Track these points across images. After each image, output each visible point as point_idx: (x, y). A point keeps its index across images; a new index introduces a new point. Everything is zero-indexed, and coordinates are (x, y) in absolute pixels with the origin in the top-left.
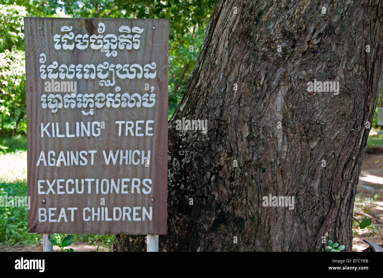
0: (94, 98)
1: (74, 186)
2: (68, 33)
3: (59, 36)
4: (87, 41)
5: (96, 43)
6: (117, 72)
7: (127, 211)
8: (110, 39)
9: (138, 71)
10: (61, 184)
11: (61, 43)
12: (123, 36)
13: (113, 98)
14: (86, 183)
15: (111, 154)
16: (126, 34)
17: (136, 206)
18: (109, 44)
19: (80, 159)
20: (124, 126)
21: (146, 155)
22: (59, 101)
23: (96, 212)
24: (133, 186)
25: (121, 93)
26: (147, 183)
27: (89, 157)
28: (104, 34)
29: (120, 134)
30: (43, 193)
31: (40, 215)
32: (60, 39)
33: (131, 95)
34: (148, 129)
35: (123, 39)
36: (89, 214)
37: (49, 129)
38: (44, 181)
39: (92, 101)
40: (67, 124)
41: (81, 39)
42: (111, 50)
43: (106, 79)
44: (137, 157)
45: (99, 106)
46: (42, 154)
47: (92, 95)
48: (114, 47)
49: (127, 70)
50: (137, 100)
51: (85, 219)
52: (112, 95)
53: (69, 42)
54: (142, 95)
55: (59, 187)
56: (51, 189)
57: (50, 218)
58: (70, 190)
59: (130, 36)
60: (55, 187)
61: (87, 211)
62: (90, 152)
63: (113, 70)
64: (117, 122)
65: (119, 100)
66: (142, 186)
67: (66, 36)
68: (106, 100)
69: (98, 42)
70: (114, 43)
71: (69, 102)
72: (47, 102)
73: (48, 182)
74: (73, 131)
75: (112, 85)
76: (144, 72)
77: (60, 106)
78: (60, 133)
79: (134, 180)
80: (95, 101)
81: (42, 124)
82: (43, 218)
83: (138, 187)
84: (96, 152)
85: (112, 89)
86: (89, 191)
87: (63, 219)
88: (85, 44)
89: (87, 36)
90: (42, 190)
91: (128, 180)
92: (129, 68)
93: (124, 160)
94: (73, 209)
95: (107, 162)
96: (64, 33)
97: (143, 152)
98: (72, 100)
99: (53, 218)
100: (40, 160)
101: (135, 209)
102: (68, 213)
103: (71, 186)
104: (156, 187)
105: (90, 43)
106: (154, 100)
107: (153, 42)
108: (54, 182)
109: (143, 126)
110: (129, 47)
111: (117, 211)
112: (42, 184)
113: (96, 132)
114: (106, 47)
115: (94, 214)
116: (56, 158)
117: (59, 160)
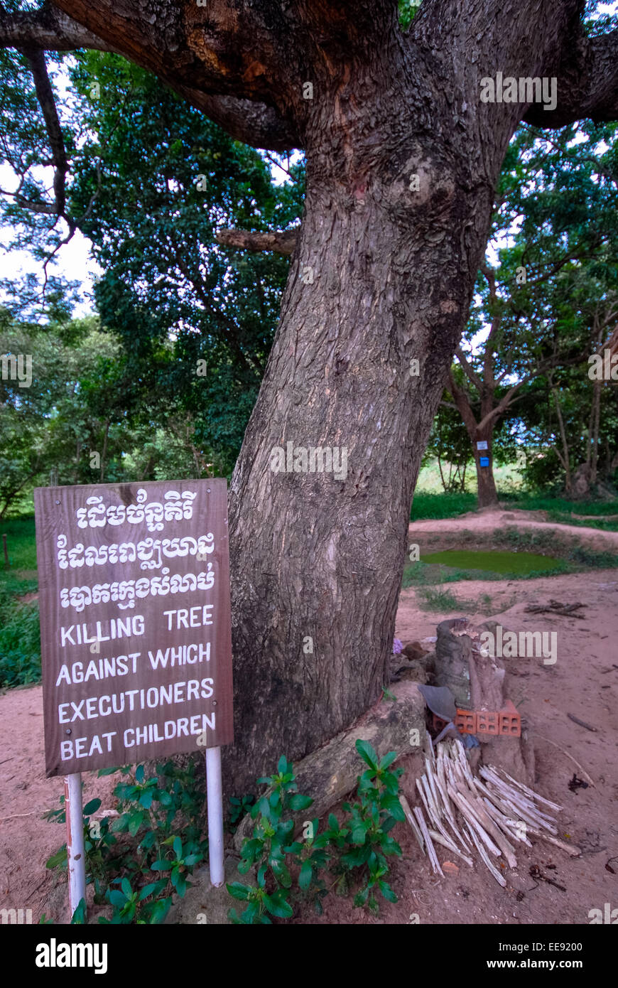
0: (134, 586)
1: (111, 704)
2: (97, 505)
3: (84, 510)
4: (124, 514)
5: (135, 515)
6: (164, 549)
7: (183, 723)
8: (153, 509)
9: (191, 545)
10: (92, 704)
11: (87, 519)
12: (170, 504)
13: (160, 583)
14: (127, 698)
15: (159, 653)
16: (174, 501)
17: (194, 715)
18: (152, 515)
19: (117, 667)
20: (175, 617)
21: (205, 649)
22: (86, 595)
23: (142, 732)
24: (190, 690)
25: (170, 575)
26: (208, 683)
27: (129, 663)
28: (145, 503)
29: (170, 628)
30: (67, 721)
31: (63, 750)
32: (86, 514)
33: (182, 576)
34: (206, 616)
35: (170, 508)
36: (132, 737)
37: (74, 634)
38: (67, 705)
39: (132, 589)
40: (99, 624)
41: (115, 512)
42: (155, 522)
43: (149, 560)
44: (193, 653)
45: (142, 595)
46: (64, 668)
47: (132, 582)
48: (159, 518)
49: (177, 546)
50: (191, 581)
51: (127, 745)
52: (158, 579)
53: (99, 517)
54: (197, 575)
55: (89, 709)
56: (78, 713)
57: (78, 752)
58: (105, 710)
59: (179, 504)
60: (83, 711)
61: (129, 734)
62: (130, 656)
63: (159, 548)
64: (166, 613)
65: (168, 585)
66: (201, 689)
67: (94, 510)
68: (150, 587)
69: (138, 514)
70: (159, 514)
71: (100, 594)
72: (69, 598)
73: (73, 705)
74: (106, 631)
75: (158, 566)
76: (199, 546)
77: (88, 601)
78: (89, 637)
79: (190, 682)
80: (136, 590)
81: (63, 629)
82: (67, 754)
83: (195, 691)
84: (139, 654)
85: (157, 572)
86: (132, 708)
88: (120, 517)
89: (122, 507)
90: (65, 717)
91: (182, 684)
92: (179, 543)
93: (177, 660)
94: (109, 736)
95: (155, 665)
96: (91, 506)
97: (201, 646)
98: (103, 592)
99: (81, 752)
100: (61, 677)
101: (193, 719)
102: (103, 742)
103: (106, 705)
104: (218, 687)
105: (128, 516)
106: (212, 580)
107: (208, 508)
108: (82, 703)
109: (200, 613)
110: (178, 517)
111: (170, 726)
112: (64, 709)
113: (139, 629)
114: (149, 519)
115: (138, 736)
116: (85, 671)
117: (89, 672)
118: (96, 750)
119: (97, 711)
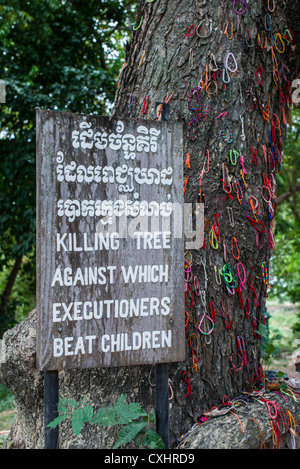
0: (112, 206)
2: (87, 130)
3: (78, 133)
4: (105, 140)
5: (115, 143)
6: (136, 177)
7: (147, 336)
8: (128, 139)
9: (156, 176)
10: (79, 307)
11: (79, 140)
12: (141, 137)
13: (132, 205)
14: (105, 306)
15: (130, 269)
16: (144, 135)
17: (155, 329)
18: (127, 144)
19: (99, 277)
20: (142, 238)
21: (164, 270)
22: (77, 208)
23: (116, 339)
24: (152, 307)
25: (139, 200)
26: (166, 301)
27: (107, 274)
28: (123, 134)
29: (139, 248)
30: (59, 320)
31: (56, 347)
32: (79, 136)
33: (148, 203)
34: (165, 240)
35: (141, 140)
36: (108, 343)
37: (66, 241)
38: (59, 305)
39: (111, 208)
40: (85, 235)
41: (100, 137)
42: (129, 152)
43: (125, 184)
44: (157, 273)
46: (58, 271)
47: (111, 202)
48: (132, 148)
49: (145, 175)
50: (155, 208)
51: (104, 350)
52: (130, 202)
53: (88, 140)
54: (159, 204)
55: (76, 311)
56: (67, 314)
57: (66, 350)
58: (88, 314)
59: (147, 138)
60: (71, 312)
61: (105, 339)
62: (108, 268)
63: (131, 174)
65: (137, 208)
66: (160, 307)
67: (85, 133)
68: (124, 208)
69: (117, 141)
70: (133, 145)
71: (88, 208)
72: (64, 209)
73: (64, 304)
75: (131, 190)
76: (161, 178)
77: (78, 214)
78: (78, 246)
79: (153, 299)
80: (114, 209)
81: (58, 236)
82: (58, 351)
83: (156, 307)
84: (115, 268)
85: (130, 196)
86: (108, 315)
88: (104, 143)
89: (105, 134)
90: (57, 316)
91: (147, 300)
92: (147, 173)
93: (143, 277)
94: (91, 338)
95: (126, 280)
96: (82, 130)
97: (161, 266)
98: (90, 207)
99: (70, 350)
100: (55, 279)
101: (155, 333)
102: (86, 344)
103: (90, 310)
104: (174, 304)
105: (109, 143)
108: (71, 305)
109: (161, 238)
110: (147, 150)
111: (137, 338)
112: (57, 308)
113: (115, 245)
114: (125, 148)
115: (113, 343)
116: (73, 275)
117: (77, 278)
118: (80, 351)
119: (81, 314)
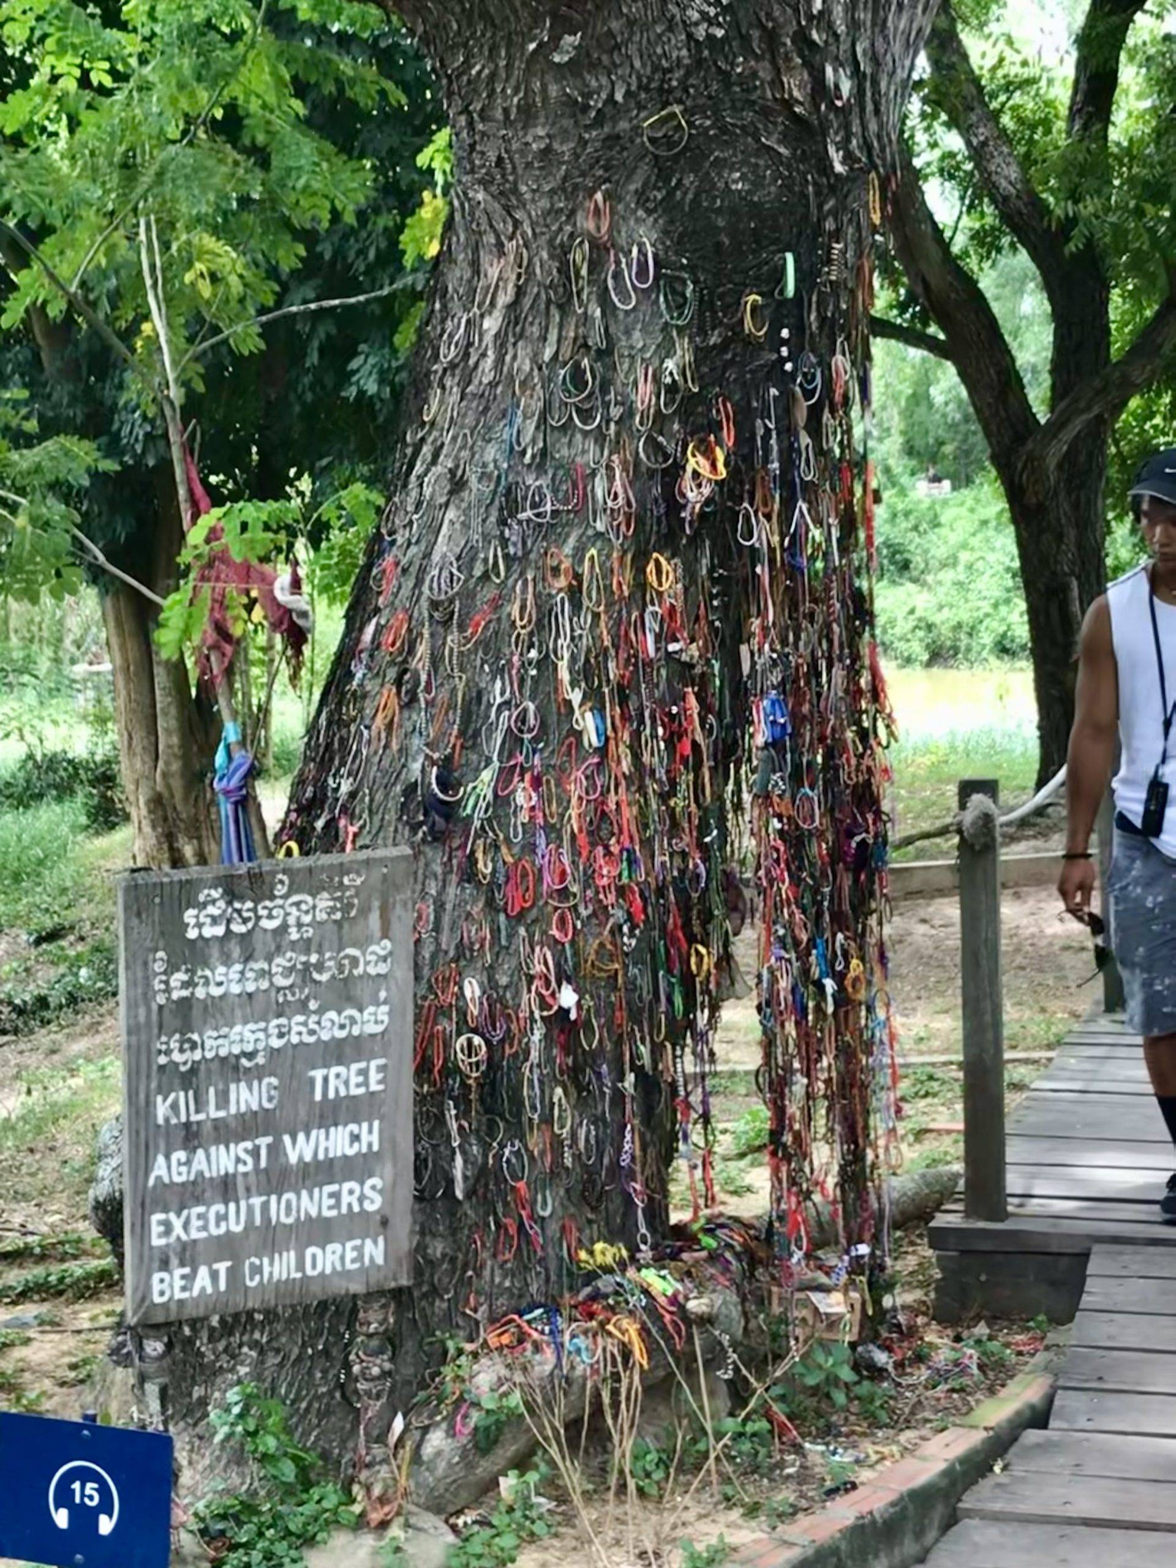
0: (265, 1030)
1: (225, 1217)
2: (213, 903)
3: (195, 912)
4: (251, 914)
5: (270, 917)
6: (314, 970)
7: (334, 1252)
8: (297, 904)
9: (355, 962)
10: (199, 1216)
11: (199, 925)
12: (324, 894)
13: (305, 1024)
14: (250, 1208)
15: (301, 1136)
16: (330, 890)
17: (351, 1238)
18: (296, 914)
19: (238, 1160)
20: (326, 1080)
21: (370, 1131)
22: (194, 1046)
23: (271, 1264)
24: (345, 1199)
25: (320, 1011)
26: (373, 1188)
27: (256, 1153)
28: (285, 897)
29: (318, 1096)
30: (163, 1241)
31: (156, 1287)
32: (198, 917)
33: (339, 1013)
34: (374, 1076)
35: (324, 901)
36: (257, 1270)
37: (175, 1107)
38: (163, 1216)
39: (261, 1035)
40: (211, 1091)
41: (240, 912)
42: (300, 925)
43: (290, 987)
44: (355, 1138)
45: (276, 1043)
46: (161, 1159)
47: (262, 1025)
48: (306, 919)
49: (332, 963)
50: (353, 1021)
51: (249, 1283)
52: (300, 1018)
53: (215, 920)
54: (361, 1010)
55: (195, 1223)
56: (178, 1230)
57: (177, 1290)
58: (218, 1225)
59: (337, 893)
60: (186, 1226)
61: (252, 1265)
62: (257, 1142)
63: (304, 967)
64: (312, 1073)
65: (316, 1027)
66: (363, 1196)
67: (212, 910)
68: (290, 1031)
69: (275, 913)
70: (307, 912)
71: (215, 1043)
72: (169, 1051)
73: (172, 1216)
74: (223, 1100)
75: (303, 997)
76: (367, 963)
77: (197, 1055)
78: (197, 1111)
79: (347, 1186)
80: (268, 1036)
81: (159, 1098)
82: (162, 1293)
83: (354, 1199)
84: (270, 1139)
85: (303, 1007)
86: (258, 1221)
87: (203, 1289)
88: (247, 920)
89: (250, 904)
90: (160, 1236)
91: (335, 1188)
92: (335, 959)
93: (327, 1150)
94: (222, 1267)
95: (293, 1159)
96: (204, 906)
97: (365, 1125)
98: (220, 1041)
99: (181, 1290)
100: (155, 1172)
101: (349, 1245)
102: (214, 1275)
103: (221, 1218)
104: (389, 1194)
105: (258, 918)
106: (386, 1019)
108: (185, 1213)
109: (364, 1072)
110: (336, 916)
111: (314, 1257)
112: (160, 1223)
113: (270, 1099)
114: (291, 920)
115: (266, 1270)
116: (188, 1163)
117: (195, 1167)
119: (205, 1228)
